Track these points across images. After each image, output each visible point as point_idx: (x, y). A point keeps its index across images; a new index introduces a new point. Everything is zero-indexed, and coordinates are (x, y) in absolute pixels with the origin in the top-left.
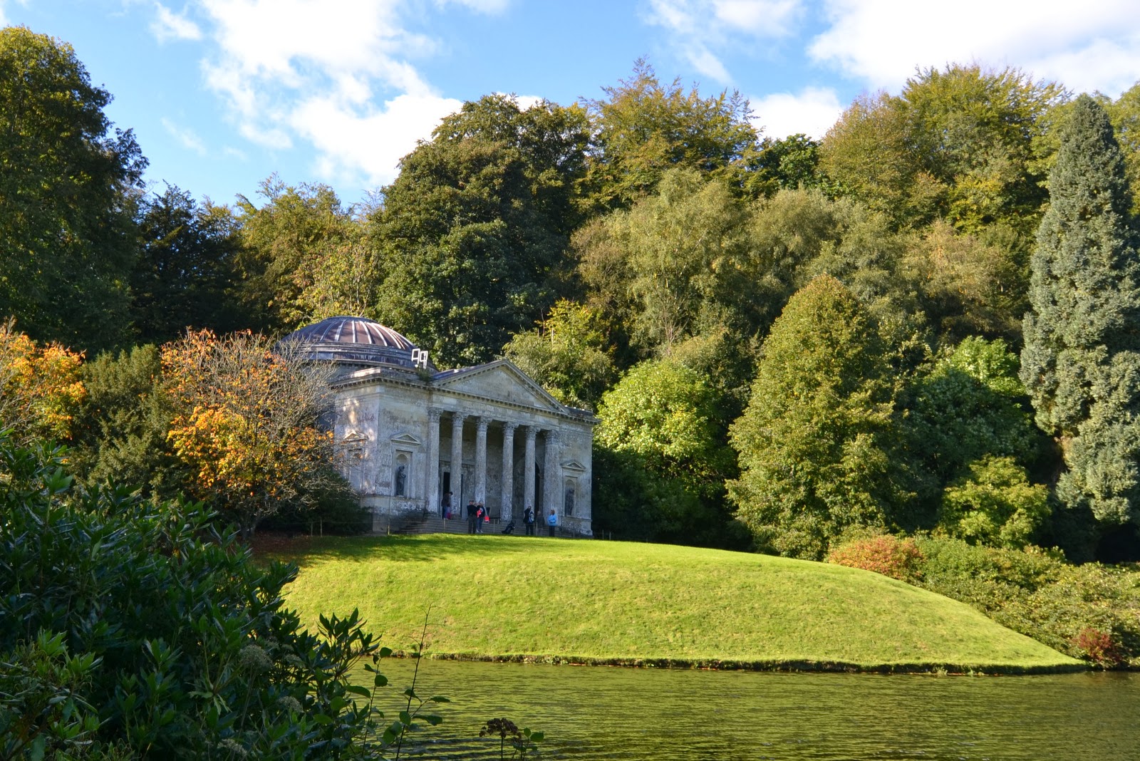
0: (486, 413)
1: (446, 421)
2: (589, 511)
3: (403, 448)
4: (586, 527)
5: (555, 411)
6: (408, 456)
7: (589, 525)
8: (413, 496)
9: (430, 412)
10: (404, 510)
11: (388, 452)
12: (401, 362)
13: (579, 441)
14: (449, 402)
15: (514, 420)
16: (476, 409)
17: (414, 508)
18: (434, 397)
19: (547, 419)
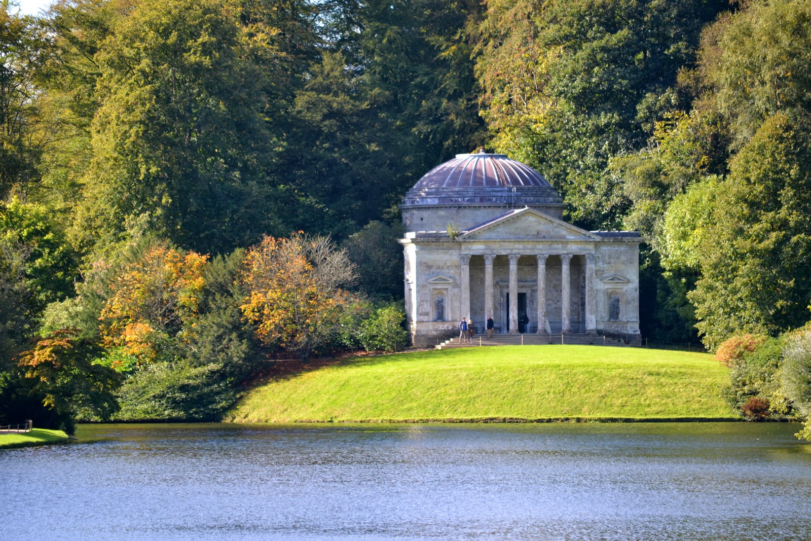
0: (514, 251)
1: (476, 262)
2: (637, 314)
3: (439, 287)
4: (633, 327)
5: (588, 239)
6: (445, 292)
7: (637, 326)
8: (450, 319)
9: (462, 258)
10: (442, 330)
11: (427, 291)
12: (494, 199)
13: (623, 258)
14: (477, 248)
15: (544, 252)
16: (503, 250)
17: (451, 328)
18: (463, 247)
19: (580, 246)
